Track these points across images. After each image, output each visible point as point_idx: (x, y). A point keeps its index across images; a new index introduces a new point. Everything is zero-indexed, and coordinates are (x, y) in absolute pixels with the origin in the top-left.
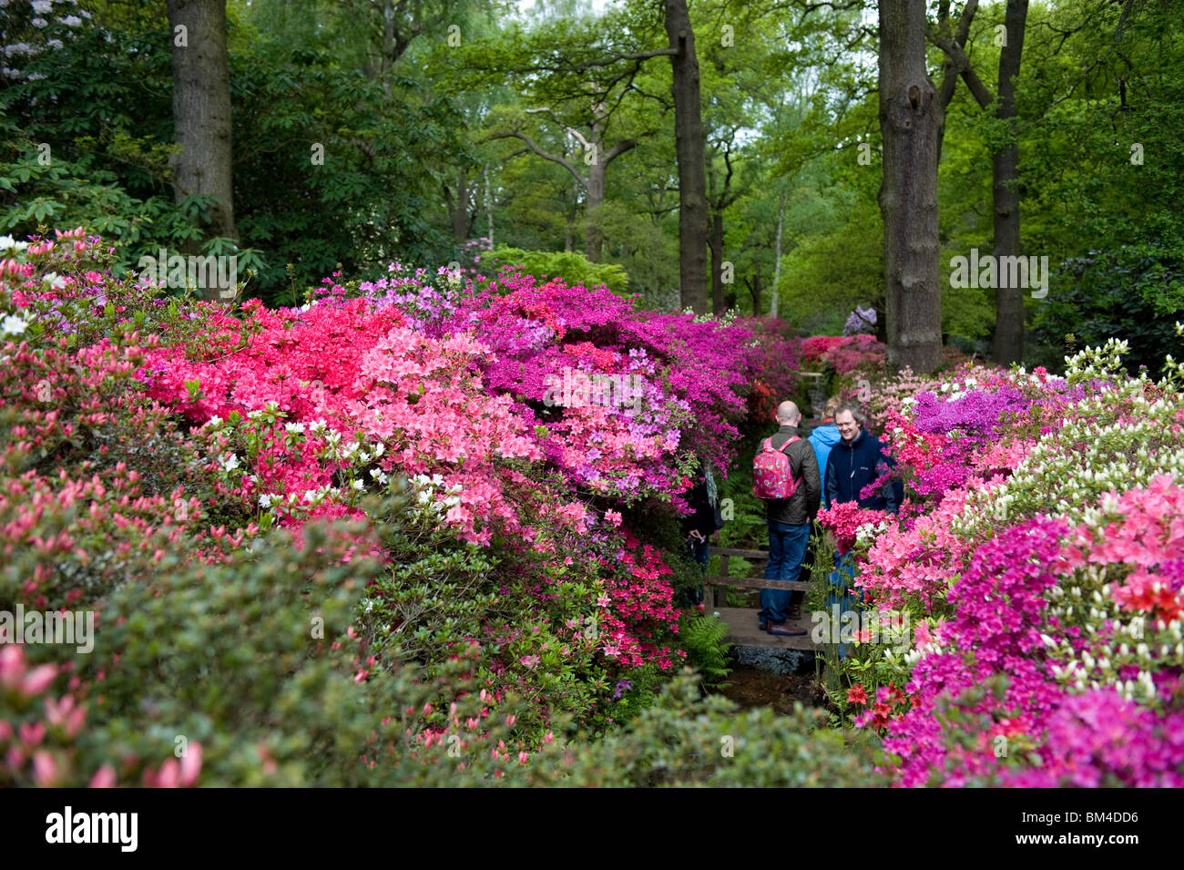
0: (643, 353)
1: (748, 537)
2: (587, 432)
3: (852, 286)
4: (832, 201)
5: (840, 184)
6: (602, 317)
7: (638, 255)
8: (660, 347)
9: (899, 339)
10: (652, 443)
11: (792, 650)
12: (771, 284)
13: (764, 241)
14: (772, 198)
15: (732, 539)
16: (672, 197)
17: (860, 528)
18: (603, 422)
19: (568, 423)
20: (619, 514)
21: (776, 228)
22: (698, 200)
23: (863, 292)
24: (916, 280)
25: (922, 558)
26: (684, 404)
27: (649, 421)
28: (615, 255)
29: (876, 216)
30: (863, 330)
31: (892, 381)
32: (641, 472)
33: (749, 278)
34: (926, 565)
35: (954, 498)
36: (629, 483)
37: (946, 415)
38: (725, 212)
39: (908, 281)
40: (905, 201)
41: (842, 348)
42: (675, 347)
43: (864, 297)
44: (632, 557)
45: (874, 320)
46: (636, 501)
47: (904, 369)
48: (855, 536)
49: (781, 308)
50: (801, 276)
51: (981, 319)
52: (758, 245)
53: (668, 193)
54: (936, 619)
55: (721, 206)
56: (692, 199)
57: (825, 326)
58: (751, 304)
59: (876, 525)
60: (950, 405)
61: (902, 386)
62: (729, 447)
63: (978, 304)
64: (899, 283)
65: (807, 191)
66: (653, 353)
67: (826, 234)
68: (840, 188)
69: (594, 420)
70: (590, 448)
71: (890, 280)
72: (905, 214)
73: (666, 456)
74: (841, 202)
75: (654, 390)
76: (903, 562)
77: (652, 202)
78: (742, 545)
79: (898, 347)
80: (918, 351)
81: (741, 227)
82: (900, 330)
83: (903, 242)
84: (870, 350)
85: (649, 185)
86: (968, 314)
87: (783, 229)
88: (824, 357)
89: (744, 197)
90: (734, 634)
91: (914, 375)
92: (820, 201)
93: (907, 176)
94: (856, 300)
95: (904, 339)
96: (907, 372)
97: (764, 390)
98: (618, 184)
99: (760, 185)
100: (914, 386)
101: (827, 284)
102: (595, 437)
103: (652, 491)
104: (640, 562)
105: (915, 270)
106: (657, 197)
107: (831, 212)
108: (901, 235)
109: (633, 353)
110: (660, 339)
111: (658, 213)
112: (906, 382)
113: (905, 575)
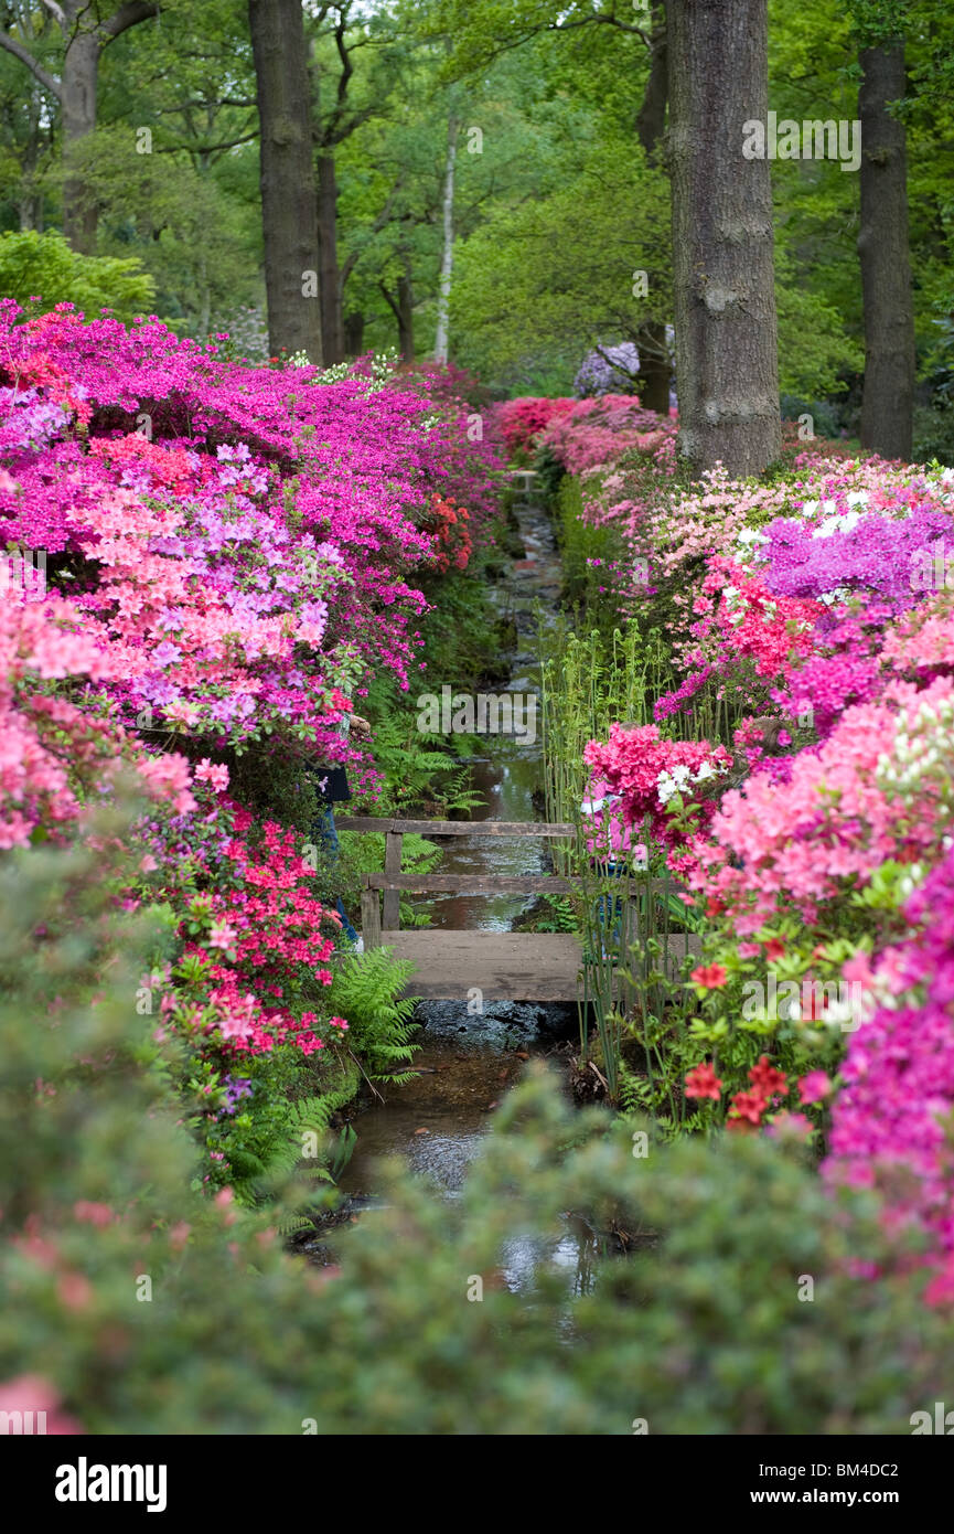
0: (244, 452)
1: (425, 794)
2: (149, 611)
3: (594, 301)
4: (549, 129)
5: (562, 94)
6: (160, 381)
7: (167, 236)
8: (270, 438)
9: (701, 410)
10: (276, 629)
11: (523, 1003)
12: (434, 295)
13: (417, 209)
14: (432, 123)
15: (398, 800)
16: (231, 119)
17: (663, 775)
18: (179, 590)
19: (112, 594)
20: (224, 768)
21: (442, 185)
22: (296, 131)
23: (614, 312)
24: (731, 297)
25: (822, 835)
26: (330, 551)
27: (265, 585)
28: (123, 236)
29: (634, 163)
30: (613, 386)
31: (690, 491)
32: (256, 686)
33: (390, 284)
34: (829, 847)
35: (864, 723)
36: (235, 707)
37: (822, 565)
38: (339, 151)
39: (717, 298)
40: (709, 142)
41: (577, 422)
42: (302, 439)
43: (616, 323)
44: (242, 847)
45: (634, 365)
46: (250, 742)
47: (708, 467)
48: (655, 793)
49: (454, 346)
50: (496, 283)
51: (831, 362)
52: (408, 217)
53: (225, 111)
54: (854, 941)
55: (332, 137)
56: (286, 127)
57: (537, 376)
58: (395, 334)
59: (694, 770)
60: (824, 543)
61: (709, 500)
62: (406, 628)
63: (826, 332)
64: (701, 303)
65: (500, 109)
66: (264, 454)
67: (541, 196)
68: (563, 101)
69: (163, 587)
70: (156, 643)
71: (683, 296)
72: (711, 167)
73: (303, 653)
74: (564, 135)
75: (269, 525)
76: (781, 842)
77: (191, 128)
78: (416, 811)
79: (700, 425)
80: (736, 430)
81: (371, 181)
82: (702, 392)
83: (707, 224)
84: (629, 425)
85: (184, 93)
86: (808, 353)
87: (456, 184)
88: (540, 439)
89: (376, 121)
90: (421, 978)
91: (731, 478)
92: (528, 131)
93: (713, 93)
94: (602, 328)
95: (711, 410)
96: (716, 474)
97: (448, 513)
98: (124, 91)
99: (408, 96)
100: (730, 499)
101: (548, 298)
102: (165, 621)
103: (278, 720)
104: (258, 857)
105: (731, 277)
106: (201, 118)
107: (547, 153)
108: (704, 208)
109: (224, 452)
110: (271, 423)
111: (205, 151)
112: (716, 492)
113: (785, 865)
